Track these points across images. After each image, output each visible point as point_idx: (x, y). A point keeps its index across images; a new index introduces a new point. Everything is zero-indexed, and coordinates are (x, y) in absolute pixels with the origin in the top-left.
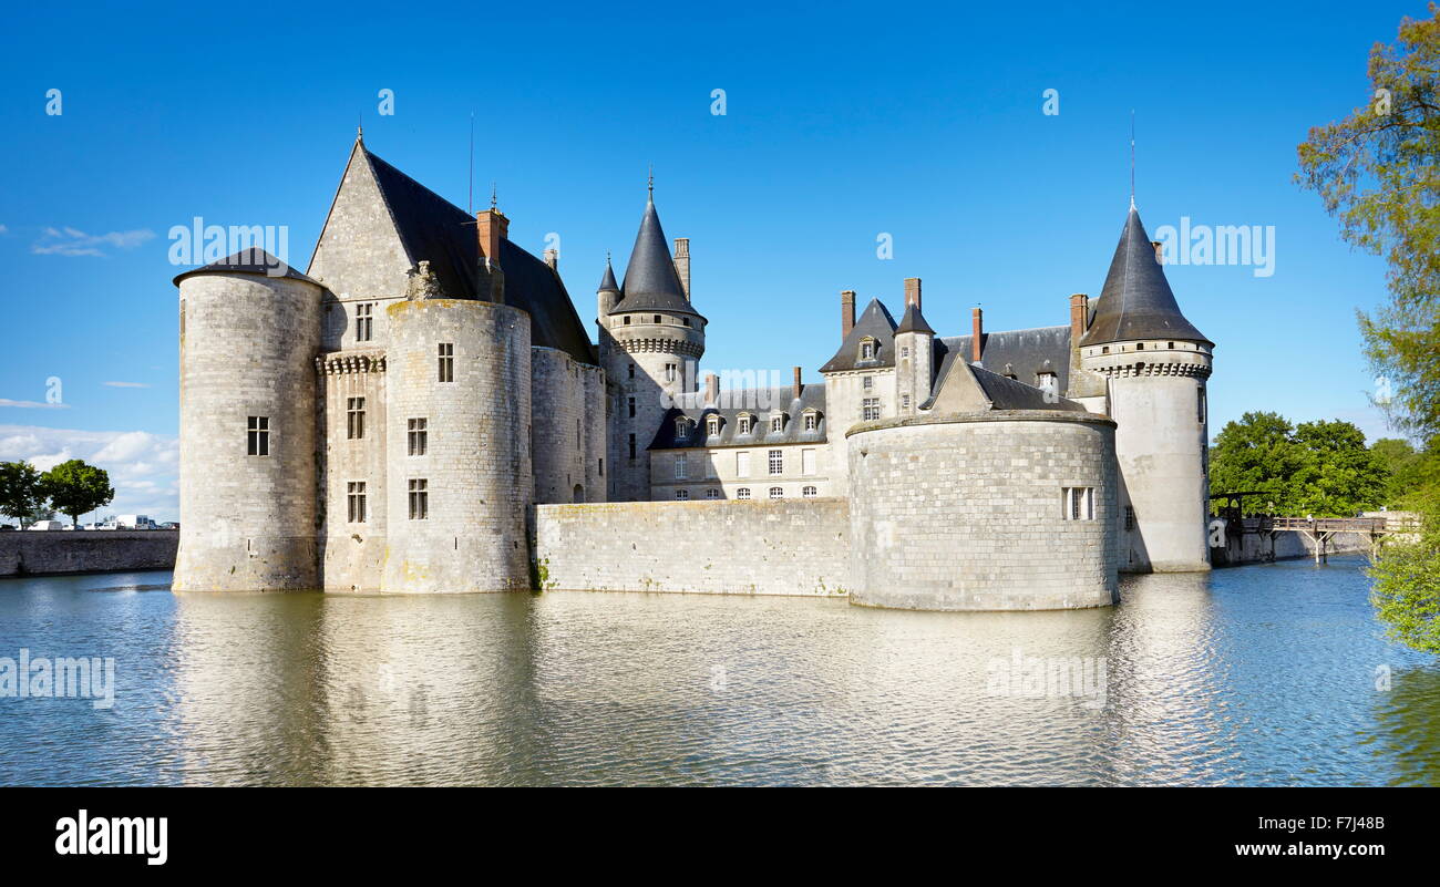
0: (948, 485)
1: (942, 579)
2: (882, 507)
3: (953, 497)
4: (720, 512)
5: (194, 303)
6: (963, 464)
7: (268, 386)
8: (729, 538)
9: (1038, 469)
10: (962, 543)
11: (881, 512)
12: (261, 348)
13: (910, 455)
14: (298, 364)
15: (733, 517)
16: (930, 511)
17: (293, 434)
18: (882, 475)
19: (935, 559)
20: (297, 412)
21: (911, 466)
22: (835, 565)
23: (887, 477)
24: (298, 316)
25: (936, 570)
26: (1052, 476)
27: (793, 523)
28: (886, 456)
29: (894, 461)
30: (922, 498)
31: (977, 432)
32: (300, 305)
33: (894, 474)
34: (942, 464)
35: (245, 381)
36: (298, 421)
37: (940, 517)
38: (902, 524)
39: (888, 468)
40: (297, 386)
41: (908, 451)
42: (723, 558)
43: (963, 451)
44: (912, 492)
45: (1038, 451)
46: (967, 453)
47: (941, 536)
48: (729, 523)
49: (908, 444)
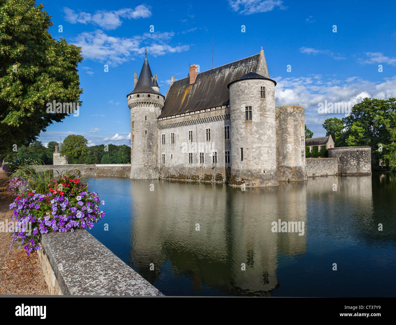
11: (361, 160)
18: (362, 155)
29: (364, 153)
33: (364, 155)
38: (365, 162)
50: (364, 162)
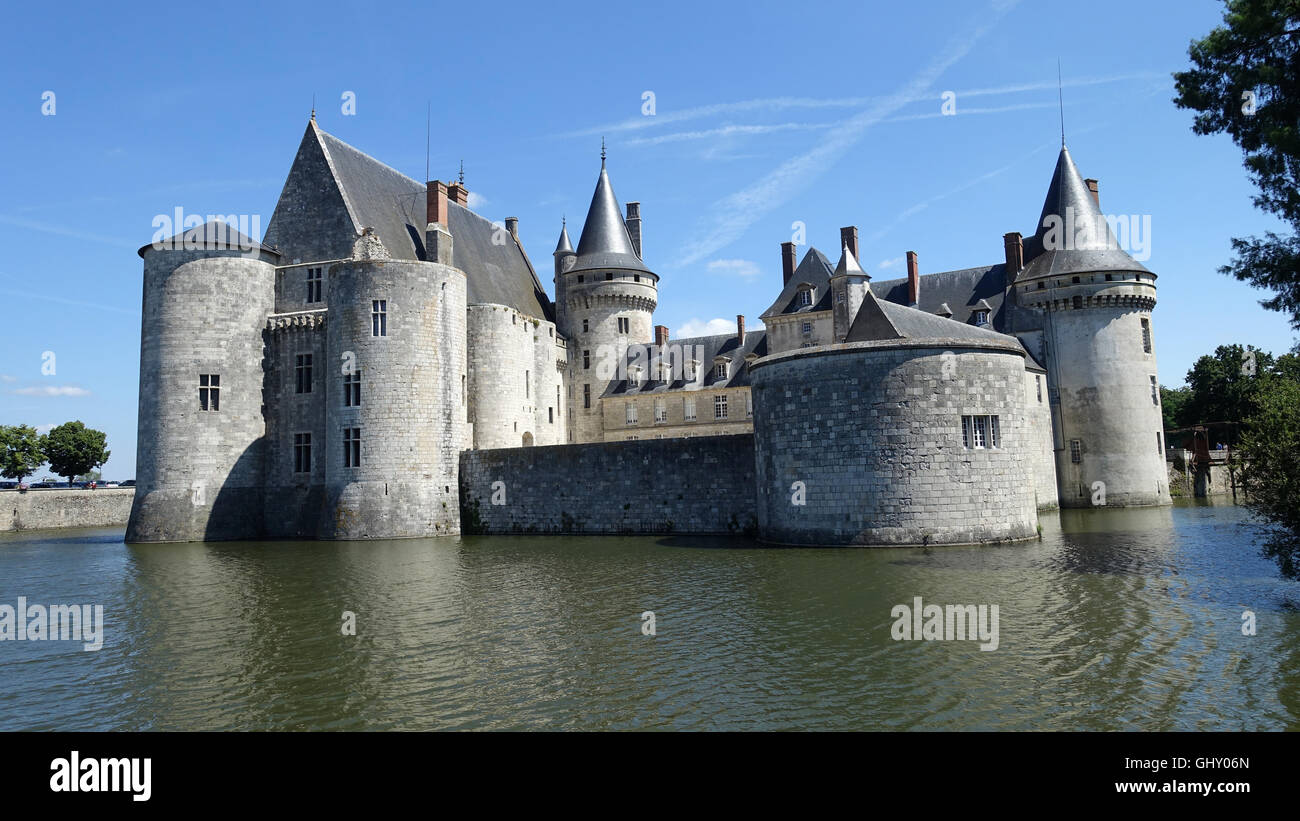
0: (841, 416)
1: (839, 512)
2: (779, 441)
3: (847, 428)
4: (637, 452)
5: (154, 273)
6: (855, 395)
7: (220, 346)
8: (646, 477)
9: (934, 398)
10: (858, 475)
11: (779, 446)
12: (214, 311)
13: (803, 387)
14: (249, 325)
15: (650, 456)
16: (824, 443)
17: (243, 390)
18: (779, 409)
19: (831, 491)
20: (248, 370)
21: (805, 399)
22: (748, 501)
23: (783, 410)
24: (251, 281)
25: (832, 503)
26: (950, 404)
27: (706, 461)
28: (781, 390)
29: (788, 394)
30: (816, 430)
31: (868, 362)
32: (253, 271)
33: (789, 407)
34: (835, 396)
35: (198, 342)
36: (249, 378)
37: (834, 448)
38: (797, 457)
39: (783, 401)
40: (248, 345)
41: (802, 384)
42: (641, 497)
43: (855, 382)
44: (806, 425)
45: (934, 379)
46: (859, 384)
47: (836, 468)
48: (646, 462)
49: (801, 376)
50: (790, 457)
